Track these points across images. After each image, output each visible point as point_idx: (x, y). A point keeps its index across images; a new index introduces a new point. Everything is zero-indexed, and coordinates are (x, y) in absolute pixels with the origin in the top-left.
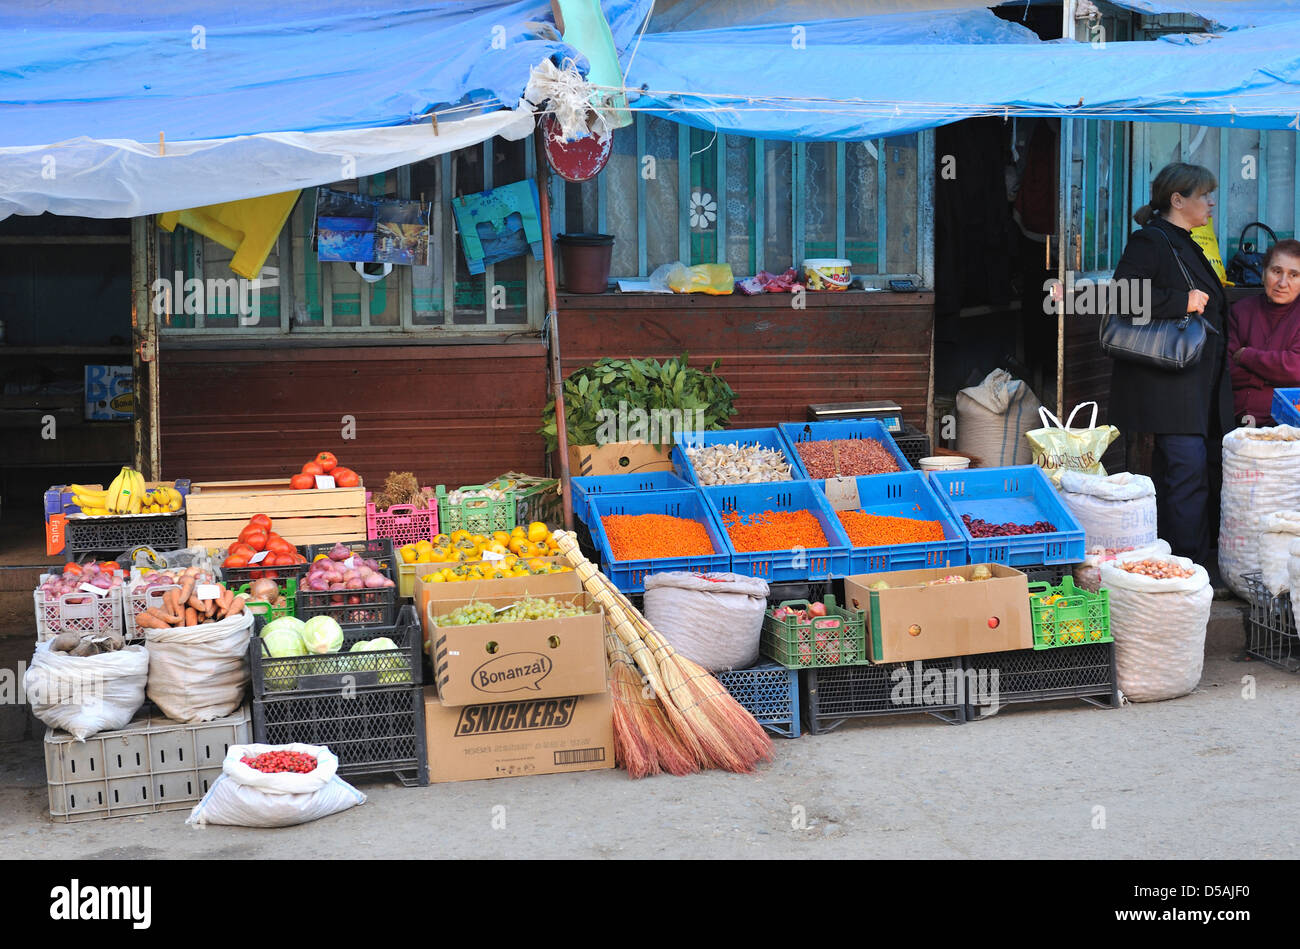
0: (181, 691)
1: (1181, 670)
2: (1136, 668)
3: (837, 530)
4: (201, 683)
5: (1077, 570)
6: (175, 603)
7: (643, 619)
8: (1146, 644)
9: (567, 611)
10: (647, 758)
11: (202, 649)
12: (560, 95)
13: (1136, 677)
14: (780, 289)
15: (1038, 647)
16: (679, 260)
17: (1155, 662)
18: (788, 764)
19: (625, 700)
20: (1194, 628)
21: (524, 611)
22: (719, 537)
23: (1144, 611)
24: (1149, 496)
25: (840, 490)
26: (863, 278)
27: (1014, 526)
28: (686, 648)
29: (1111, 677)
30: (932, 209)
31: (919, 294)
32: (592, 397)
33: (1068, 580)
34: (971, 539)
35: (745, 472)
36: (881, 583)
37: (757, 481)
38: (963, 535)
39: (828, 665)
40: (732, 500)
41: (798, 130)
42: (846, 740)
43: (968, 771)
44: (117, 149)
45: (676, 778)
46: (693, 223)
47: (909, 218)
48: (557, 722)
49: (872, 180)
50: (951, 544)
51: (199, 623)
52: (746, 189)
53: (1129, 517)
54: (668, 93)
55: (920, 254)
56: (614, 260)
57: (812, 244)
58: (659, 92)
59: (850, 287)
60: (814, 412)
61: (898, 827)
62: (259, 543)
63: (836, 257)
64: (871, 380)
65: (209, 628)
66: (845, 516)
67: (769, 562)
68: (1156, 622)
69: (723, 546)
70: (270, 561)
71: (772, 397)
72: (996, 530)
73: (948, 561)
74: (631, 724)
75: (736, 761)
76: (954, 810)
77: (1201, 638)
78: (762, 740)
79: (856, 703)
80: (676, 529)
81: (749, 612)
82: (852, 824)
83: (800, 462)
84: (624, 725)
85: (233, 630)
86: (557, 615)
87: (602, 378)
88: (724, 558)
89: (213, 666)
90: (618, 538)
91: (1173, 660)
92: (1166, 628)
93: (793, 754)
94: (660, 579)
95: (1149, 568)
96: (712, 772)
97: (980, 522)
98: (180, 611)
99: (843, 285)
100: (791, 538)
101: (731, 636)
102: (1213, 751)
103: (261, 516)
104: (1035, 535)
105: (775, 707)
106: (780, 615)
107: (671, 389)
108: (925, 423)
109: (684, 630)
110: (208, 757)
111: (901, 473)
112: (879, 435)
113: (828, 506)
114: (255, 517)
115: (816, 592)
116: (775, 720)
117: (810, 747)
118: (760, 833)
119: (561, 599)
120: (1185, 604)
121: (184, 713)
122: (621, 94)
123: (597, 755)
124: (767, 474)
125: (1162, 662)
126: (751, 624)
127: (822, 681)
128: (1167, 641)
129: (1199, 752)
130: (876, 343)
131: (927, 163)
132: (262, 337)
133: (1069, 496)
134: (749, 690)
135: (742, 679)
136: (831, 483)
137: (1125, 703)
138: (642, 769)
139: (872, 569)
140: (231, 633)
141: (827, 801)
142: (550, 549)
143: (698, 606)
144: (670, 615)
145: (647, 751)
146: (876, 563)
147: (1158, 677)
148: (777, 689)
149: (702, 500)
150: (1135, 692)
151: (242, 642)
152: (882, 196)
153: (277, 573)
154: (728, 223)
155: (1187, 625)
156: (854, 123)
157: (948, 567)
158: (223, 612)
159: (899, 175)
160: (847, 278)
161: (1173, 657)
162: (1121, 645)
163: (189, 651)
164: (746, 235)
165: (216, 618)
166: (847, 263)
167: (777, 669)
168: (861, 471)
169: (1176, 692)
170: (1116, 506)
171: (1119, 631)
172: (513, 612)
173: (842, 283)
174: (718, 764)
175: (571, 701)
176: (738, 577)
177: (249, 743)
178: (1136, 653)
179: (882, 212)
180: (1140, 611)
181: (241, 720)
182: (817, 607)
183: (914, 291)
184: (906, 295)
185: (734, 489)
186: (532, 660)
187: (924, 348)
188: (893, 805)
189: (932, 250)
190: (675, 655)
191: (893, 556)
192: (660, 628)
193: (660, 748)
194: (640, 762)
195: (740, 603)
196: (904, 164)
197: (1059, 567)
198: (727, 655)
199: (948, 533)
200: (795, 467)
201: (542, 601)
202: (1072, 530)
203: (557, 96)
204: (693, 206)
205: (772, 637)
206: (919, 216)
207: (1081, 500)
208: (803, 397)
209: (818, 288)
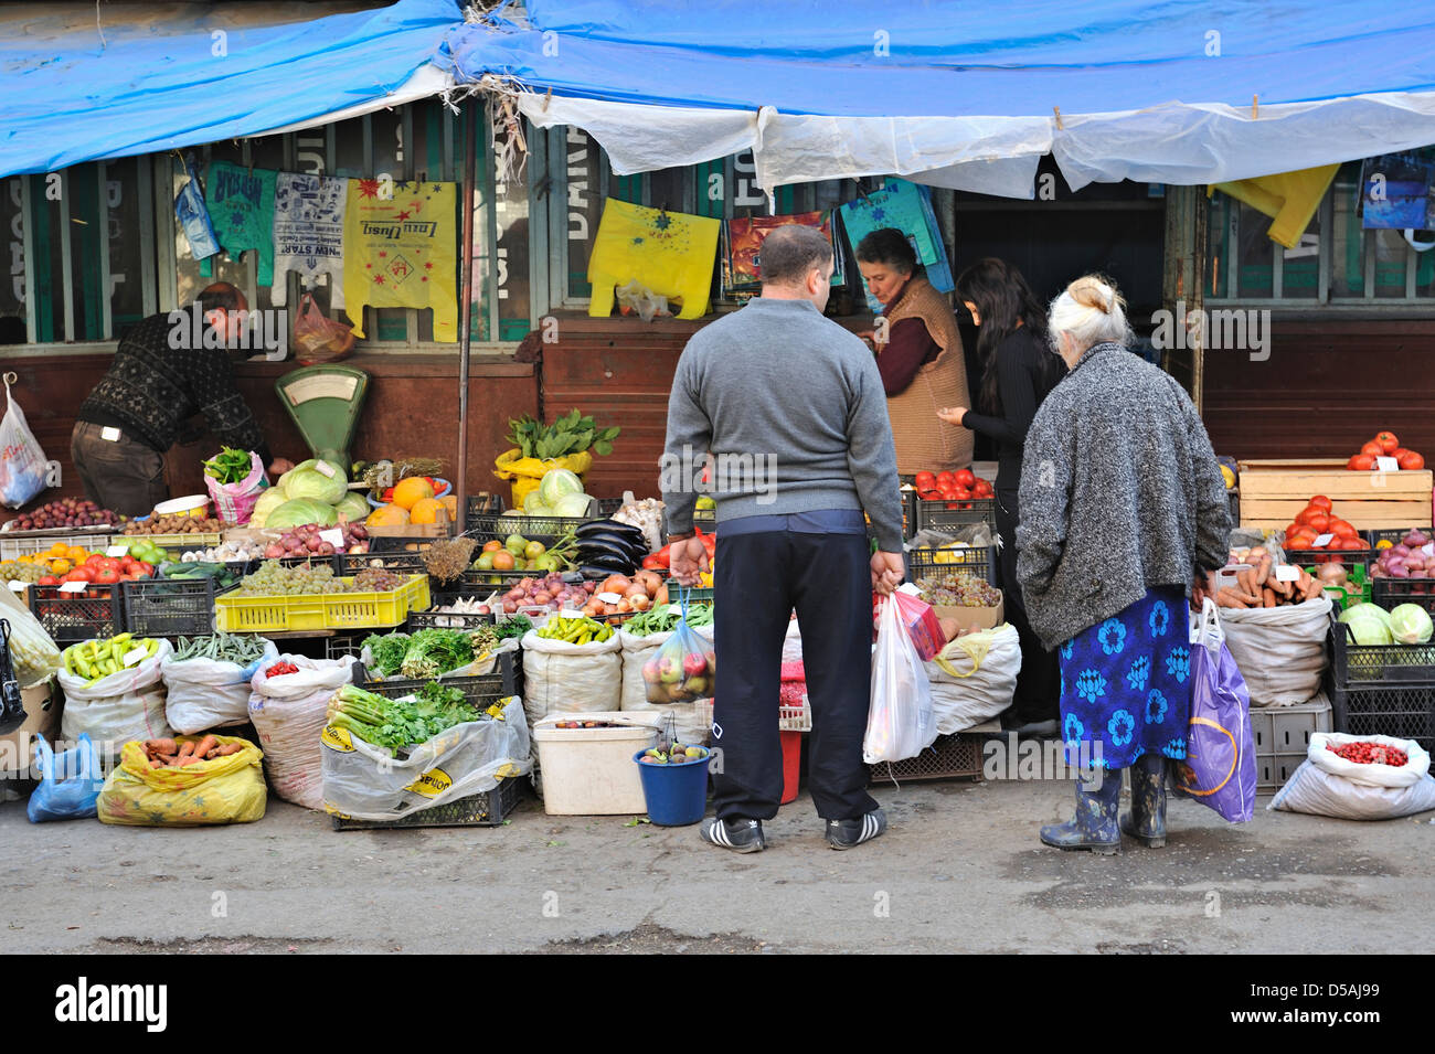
0: (1259, 674)
4: (1280, 667)
6: (1253, 583)
11: (1283, 632)
44: (1208, 113)
51: (1278, 605)
62: (1321, 525)
65: (1287, 610)
70: (1335, 544)
85: (1313, 614)
89: (1294, 650)
98: (1258, 592)
103: (1323, 498)
110: (1287, 742)
114: (1314, 499)
121: (1262, 696)
132: (1297, 309)
140: (1311, 617)
151: (1321, 628)
153: (1344, 558)
158: (1303, 595)
163: (1269, 633)
165: (1294, 601)
177: (1329, 732)
181: (1322, 707)
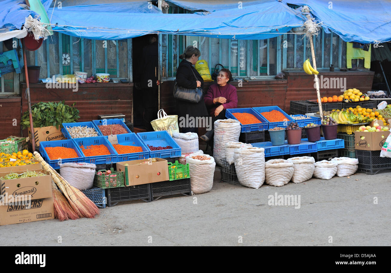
1: (208, 185)
2: (196, 185)
3: (113, 150)
5: (179, 159)
7: (61, 176)
8: (199, 178)
9: (40, 174)
10: (65, 215)
12: (35, 26)
13: (196, 187)
14: (89, 82)
15: (170, 180)
16: (59, 73)
17: (201, 183)
18: (104, 215)
19: (57, 199)
20: (211, 173)
21: (27, 175)
22: (80, 152)
23: (198, 169)
24: (197, 138)
25: (112, 139)
26: (113, 79)
27: (161, 147)
28: (73, 184)
29: (190, 187)
30: (132, 59)
31: (129, 83)
32: (38, 114)
33: (177, 162)
34: (151, 151)
35: (84, 134)
36: (126, 164)
37: (88, 137)
38: (148, 150)
39: (114, 187)
40: (82, 142)
41: (101, 37)
42: (119, 208)
43: (155, 214)
45: (73, 220)
46: (63, 63)
47: (125, 61)
48: (38, 206)
49: (114, 51)
50: (145, 153)
52: (79, 53)
53: (192, 144)
54: (63, 26)
55: (129, 72)
56: (40, 73)
57: (98, 69)
58: (61, 25)
59: (109, 81)
60: (100, 117)
61: (139, 230)
63: (105, 73)
64: (116, 108)
66: (114, 145)
67: (95, 159)
68: (201, 172)
69: (81, 155)
71: (87, 113)
72: (156, 149)
73: (144, 158)
74: (59, 206)
75: (90, 215)
76: (154, 224)
77: (213, 176)
78: (96, 209)
79: (121, 198)
80: (67, 150)
81: (91, 173)
82: (126, 229)
83: (100, 131)
84: (57, 206)
86: (37, 176)
87: (41, 108)
88: (82, 158)
90: (50, 154)
91: (206, 182)
92: (204, 174)
93: (105, 212)
94: (65, 165)
95: (198, 157)
96: (83, 218)
97: (152, 146)
99: (108, 81)
100: (100, 152)
101: (86, 180)
102: (219, 205)
104: (167, 150)
105: (98, 200)
106: (99, 174)
107: (61, 111)
108: (131, 120)
109: (73, 179)
111: (129, 134)
112: (121, 123)
113: (110, 143)
115: (108, 167)
116: (99, 203)
117: (109, 210)
118: (101, 233)
119: (37, 171)
120: (209, 167)
122: (50, 26)
123: (49, 215)
124: (91, 134)
125: (203, 183)
126: (92, 176)
127: (112, 192)
128: (204, 177)
129: (215, 206)
130: (117, 97)
131: (130, 46)
133: (175, 139)
134: (91, 195)
135: (89, 192)
136: (110, 136)
137: (193, 194)
138: (63, 218)
139: (124, 160)
141: (118, 224)
142: (29, 157)
143: (77, 172)
144: (68, 175)
145: (64, 213)
146: (125, 158)
147: (202, 187)
148: (99, 194)
149: (73, 142)
150: (196, 191)
152: (117, 56)
154: (74, 63)
155: (209, 173)
156: (117, 35)
157: (144, 159)
159: (123, 50)
160: (109, 79)
161: (206, 181)
162: (192, 179)
164: (79, 66)
166: (109, 75)
167: (99, 189)
168: (117, 133)
169: (206, 191)
170: (188, 141)
171: (191, 175)
172: (24, 175)
173: (107, 80)
174: (85, 216)
175: (41, 200)
176: (86, 164)
178: (196, 181)
179: (118, 60)
180: (197, 169)
182: (109, 171)
183: (127, 83)
184: (125, 84)
185: (82, 139)
186: (30, 189)
187: (130, 99)
188: (136, 224)
189: (132, 71)
190: (71, 186)
191: (129, 156)
192: (66, 178)
193: (68, 212)
194: (63, 216)
195: (88, 171)
196: (123, 47)
197: (174, 158)
198: (85, 186)
199: (144, 149)
200: (99, 132)
201: (32, 172)
202: (177, 148)
203: (34, 26)
204: (63, 58)
205: (97, 180)
206: (128, 61)
207: (179, 140)
208: (96, 113)
209: (101, 82)
